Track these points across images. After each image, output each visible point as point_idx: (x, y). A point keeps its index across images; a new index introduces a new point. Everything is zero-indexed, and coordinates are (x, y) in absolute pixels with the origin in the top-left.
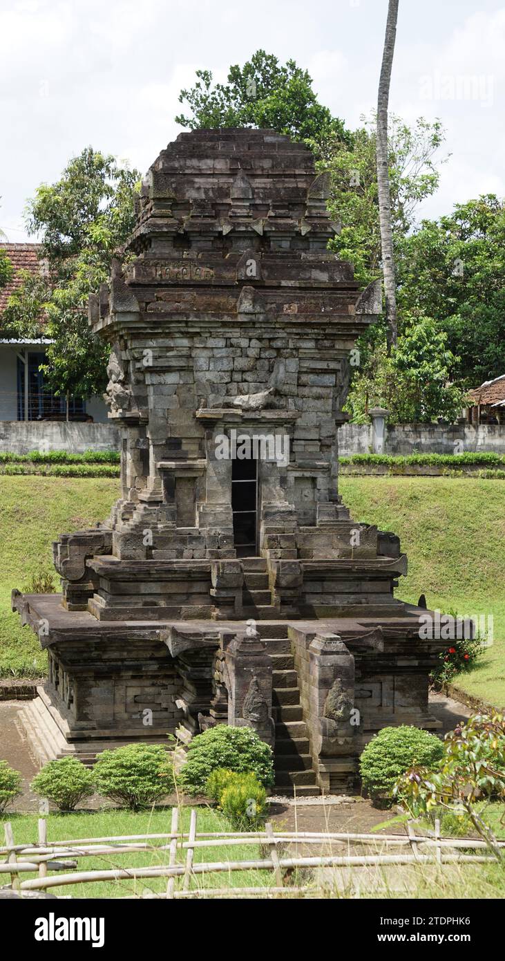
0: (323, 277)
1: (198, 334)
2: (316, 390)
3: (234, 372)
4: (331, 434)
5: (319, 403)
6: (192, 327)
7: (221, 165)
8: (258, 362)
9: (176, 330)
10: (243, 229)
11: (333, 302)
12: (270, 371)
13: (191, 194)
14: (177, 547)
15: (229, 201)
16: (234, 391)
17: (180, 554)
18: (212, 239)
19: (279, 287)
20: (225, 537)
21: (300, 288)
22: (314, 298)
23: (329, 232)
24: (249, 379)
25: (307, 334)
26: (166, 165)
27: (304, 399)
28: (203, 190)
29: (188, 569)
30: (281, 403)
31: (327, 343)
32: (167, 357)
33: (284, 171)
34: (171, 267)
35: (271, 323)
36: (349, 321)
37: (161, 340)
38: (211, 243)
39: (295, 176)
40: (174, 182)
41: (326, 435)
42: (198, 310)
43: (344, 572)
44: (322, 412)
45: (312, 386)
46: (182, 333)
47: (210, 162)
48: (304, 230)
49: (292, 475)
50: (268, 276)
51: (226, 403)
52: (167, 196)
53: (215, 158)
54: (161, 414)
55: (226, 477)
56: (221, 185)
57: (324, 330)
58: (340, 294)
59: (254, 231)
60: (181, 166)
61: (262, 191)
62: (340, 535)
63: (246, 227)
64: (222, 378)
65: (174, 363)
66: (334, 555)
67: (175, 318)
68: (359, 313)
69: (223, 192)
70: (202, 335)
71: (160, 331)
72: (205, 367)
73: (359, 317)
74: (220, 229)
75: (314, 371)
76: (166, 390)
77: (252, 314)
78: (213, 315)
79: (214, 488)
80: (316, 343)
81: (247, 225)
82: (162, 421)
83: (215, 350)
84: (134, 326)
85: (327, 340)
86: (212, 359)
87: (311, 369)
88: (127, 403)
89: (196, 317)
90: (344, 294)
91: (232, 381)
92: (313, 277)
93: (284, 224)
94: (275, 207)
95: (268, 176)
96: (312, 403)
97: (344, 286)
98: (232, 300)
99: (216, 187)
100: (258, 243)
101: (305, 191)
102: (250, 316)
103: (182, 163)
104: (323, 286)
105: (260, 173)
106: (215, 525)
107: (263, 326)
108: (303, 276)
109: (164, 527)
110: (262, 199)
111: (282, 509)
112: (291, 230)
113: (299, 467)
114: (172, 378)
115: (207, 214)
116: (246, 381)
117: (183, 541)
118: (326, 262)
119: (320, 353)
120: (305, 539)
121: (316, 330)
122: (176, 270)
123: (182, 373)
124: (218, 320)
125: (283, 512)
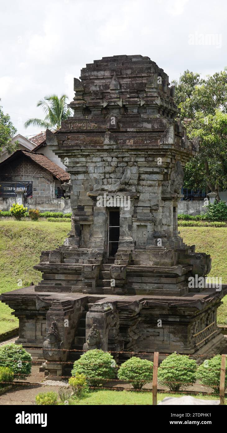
0: (149, 126)
1: (89, 155)
2: (149, 182)
3: (106, 174)
4: (155, 204)
5: (150, 189)
6: (84, 152)
7: (107, 74)
8: (116, 169)
9: (78, 154)
10: (113, 104)
11: (150, 138)
12: (123, 173)
13: (93, 88)
14: (76, 258)
15: (109, 91)
16: (105, 183)
17: (77, 261)
18: (100, 109)
19: (126, 132)
20: (99, 254)
21: (137, 132)
22: (141, 136)
23: (154, 104)
24: (112, 177)
25: (140, 155)
26: (82, 75)
27: (143, 187)
28: (98, 86)
29: (74, 268)
30: (130, 189)
31: (151, 159)
32: (77, 167)
33: (137, 75)
34: (77, 124)
35: (120, 149)
36: (157, 148)
37: (73, 159)
38: (100, 111)
39: (142, 77)
40: (85, 83)
41: (153, 204)
42: (86, 144)
43: (150, 273)
44: (152, 193)
45: (147, 180)
46: (81, 155)
47: (102, 73)
48: (142, 103)
49: (135, 224)
50: (122, 126)
51: (102, 189)
52: (80, 90)
53: (105, 70)
54: (76, 194)
55: (102, 225)
56: (106, 83)
57: (147, 152)
58: (155, 134)
59: (118, 105)
60: (89, 75)
61: (125, 85)
62: (154, 254)
63: (115, 103)
64: (100, 176)
65: (80, 169)
66: (151, 264)
67: (75, 148)
68: (161, 143)
69: (107, 87)
70: (91, 156)
71: (70, 154)
72: (93, 171)
73: (162, 145)
74: (102, 105)
75: (146, 173)
76: (78, 182)
77: (110, 145)
78: (92, 146)
79: (97, 230)
80: (145, 159)
81: (115, 102)
82: (76, 198)
83: (97, 163)
84: (59, 152)
85: (151, 157)
86: (95, 167)
87: (145, 172)
88: (68, 189)
89: (84, 147)
90: (157, 134)
91: (105, 178)
92: (144, 126)
93: (133, 101)
94: (131, 93)
95: (130, 78)
96: (147, 188)
97: (158, 130)
98: (102, 139)
99: (104, 84)
100: (123, 111)
101: (146, 84)
102: (109, 146)
103: (89, 74)
104: (147, 130)
105: (125, 76)
106: (96, 247)
107: (117, 151)
108: (139, 126)
109: (72, 248)
110: (125, 89)
111: (128, 241)
112: (136, 103)
113: (138, 220)
114: (81, 177)
115: (98, 98)
116: (111, 178)
117: (79, 255)
118: (151, 119)
119: (148, 164)
120: (136, 255)
121: (143, 152)
122: (80, 125)
123: (86, 174)
124: (94, 148)
125: (128, 242)
